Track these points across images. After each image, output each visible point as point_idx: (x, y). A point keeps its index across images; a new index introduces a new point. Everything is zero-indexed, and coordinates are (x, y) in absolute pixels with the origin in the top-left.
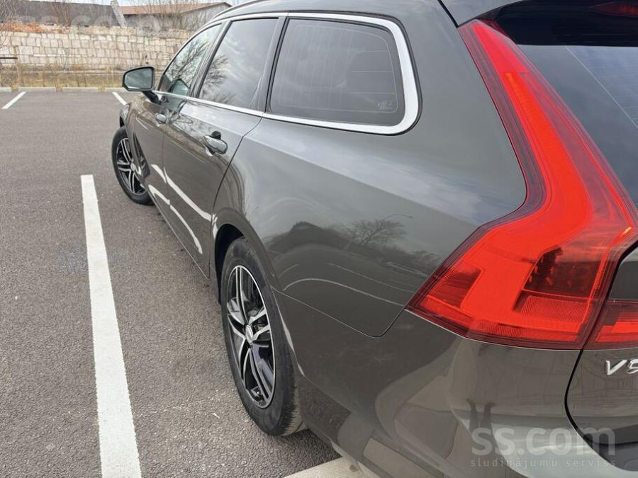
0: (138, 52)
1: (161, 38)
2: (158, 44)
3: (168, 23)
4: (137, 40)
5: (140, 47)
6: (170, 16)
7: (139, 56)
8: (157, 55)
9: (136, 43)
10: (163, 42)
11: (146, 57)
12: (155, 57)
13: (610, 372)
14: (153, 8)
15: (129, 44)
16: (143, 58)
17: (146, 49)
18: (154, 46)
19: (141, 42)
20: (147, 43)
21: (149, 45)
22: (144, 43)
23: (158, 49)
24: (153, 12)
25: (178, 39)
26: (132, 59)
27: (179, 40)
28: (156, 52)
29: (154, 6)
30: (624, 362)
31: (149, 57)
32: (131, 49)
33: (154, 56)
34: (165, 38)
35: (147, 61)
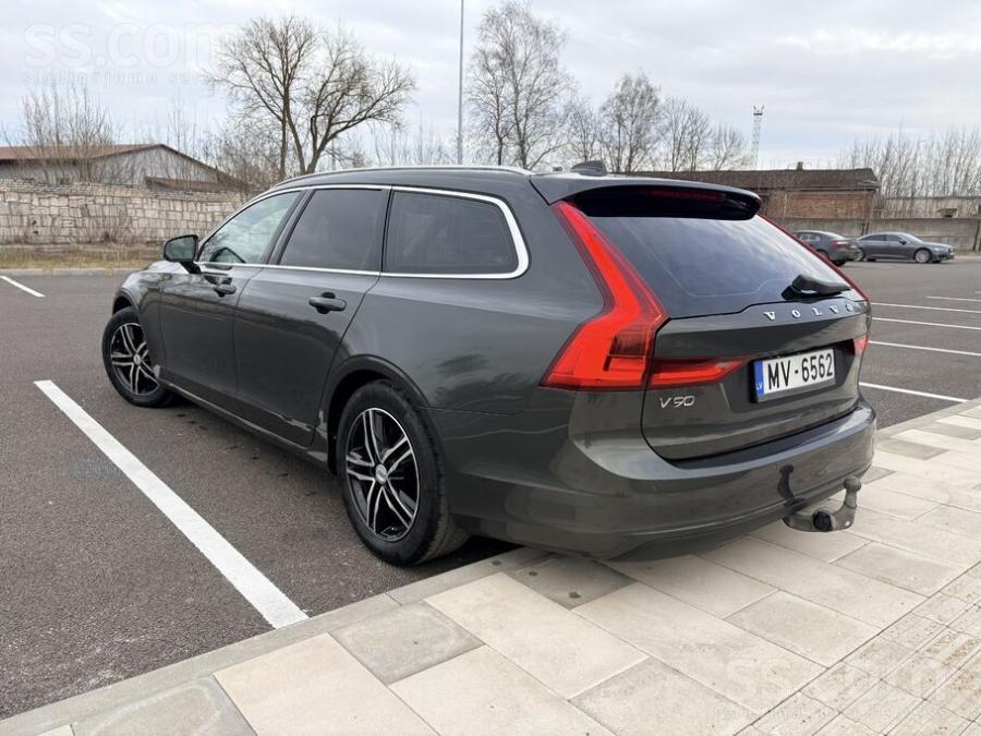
0: (21, 216)
1: (60, 195)
2: (55, 205)
3: (72, 174)
4: (20, 198)
5: (25, 209)
6: (74, 163)
7: (22, 222)
8: (54, 219)
9: (18, 203)
10: (64, 201)
11: (35, 222)
12: (50, 223)
13: (663, 406)
14: (46, 152)
15: (6, 204)
16: (29, 226)
17: (34, 212)
18: (49, 207)
19: (26, 201)
20: (36, 202)
21: (40, 205)
22: (31, 204)
23: (55, 211)
24: (47, 156)
25: (90, 196)
26: (9, 227)
27: (90, 198)
28: (50, 215)
29: (48, 148)
30: (670, 399)
31: (39, 223)
32: (8, 212)
33: (48, 221)
34: (67, 196)
35: (36, 229)
